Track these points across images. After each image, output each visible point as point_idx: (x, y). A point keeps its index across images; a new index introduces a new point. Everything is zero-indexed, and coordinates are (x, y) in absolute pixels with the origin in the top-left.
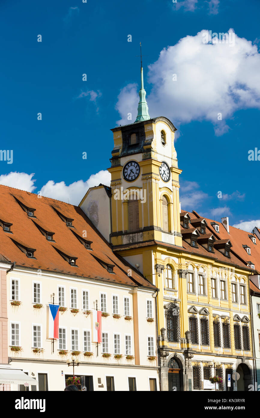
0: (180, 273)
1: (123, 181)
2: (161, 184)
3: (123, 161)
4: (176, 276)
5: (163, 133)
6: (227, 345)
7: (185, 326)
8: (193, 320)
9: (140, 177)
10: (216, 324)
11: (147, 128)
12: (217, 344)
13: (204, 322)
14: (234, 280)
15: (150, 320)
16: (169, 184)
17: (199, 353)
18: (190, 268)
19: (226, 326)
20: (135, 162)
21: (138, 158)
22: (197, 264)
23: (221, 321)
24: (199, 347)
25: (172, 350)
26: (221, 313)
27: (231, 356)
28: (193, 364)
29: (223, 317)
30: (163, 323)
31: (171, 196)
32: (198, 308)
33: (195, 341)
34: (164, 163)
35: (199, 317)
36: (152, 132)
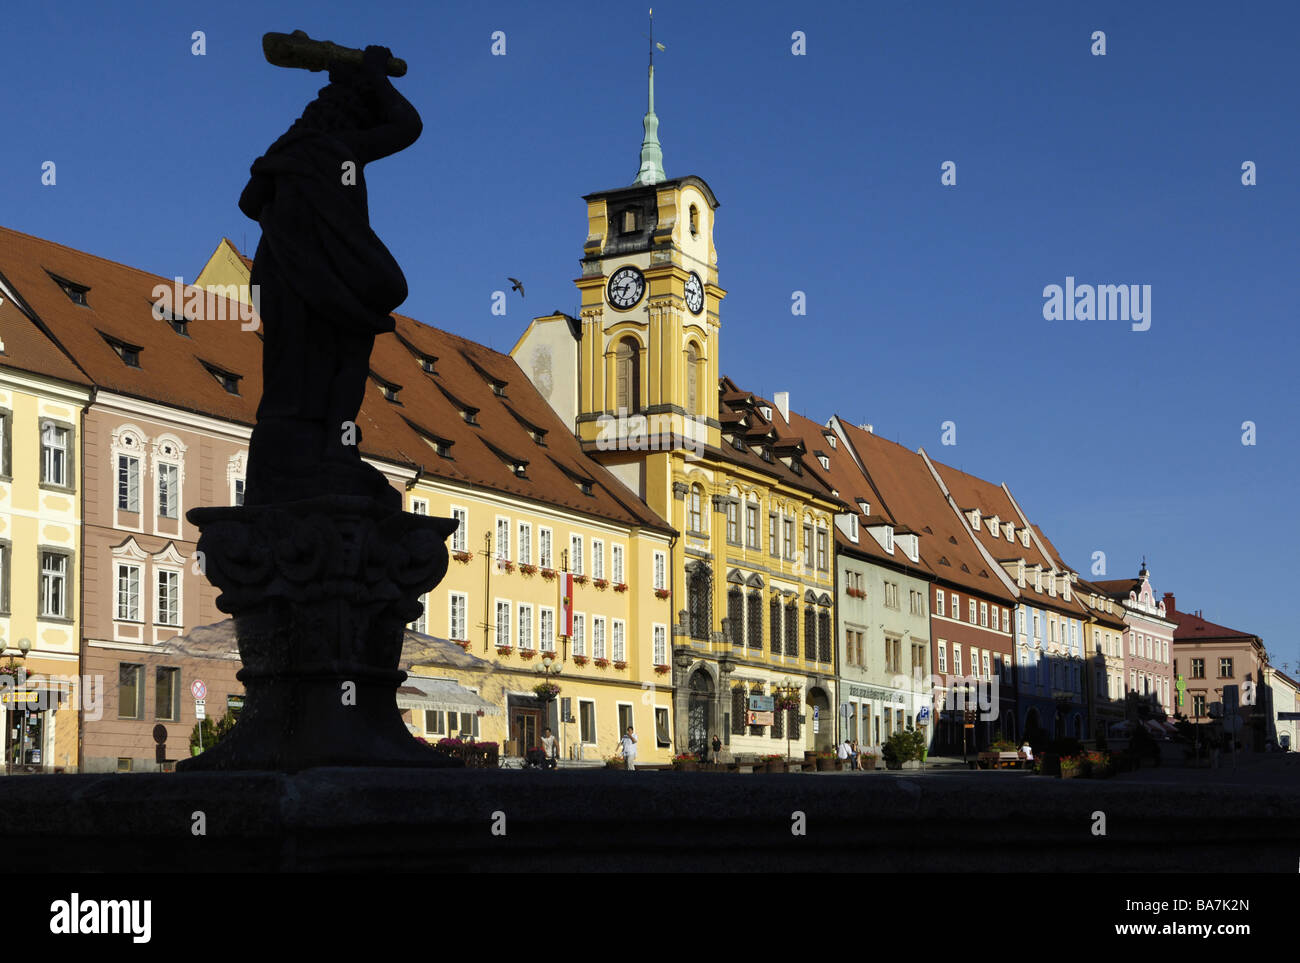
0: (716, 502)
1: (606, 308)
2: (688, 318)
3: (609, 267)
4: (709, 506)
5: (693, 208)
6: (792, 651)
7: (720, 608)
8: (734, 596)
9: (644, 303)
10: (775, 605)
11: (663, 199)
12: (775, 648)
13: (755, 600)
14: (807, 520)
15: (661, 595)
16: (701, 320)
17: (744, 663)
18: (734, 492)
19: (791, 610)
20: (634, 269)
21: (642, 261)
22: (745, 485)
23: (783, 601)
24: (745, 652)
25: (697, 654)
26: (783, 586)
27: (797, 672)
28: (733, 684)
29: (787, 593)
30: (683, 601)
31: (704, 345)
32: (746, 574)
33: (738, 642)
34: (694, 274)
35: (745, 590)
36: (672, 207)
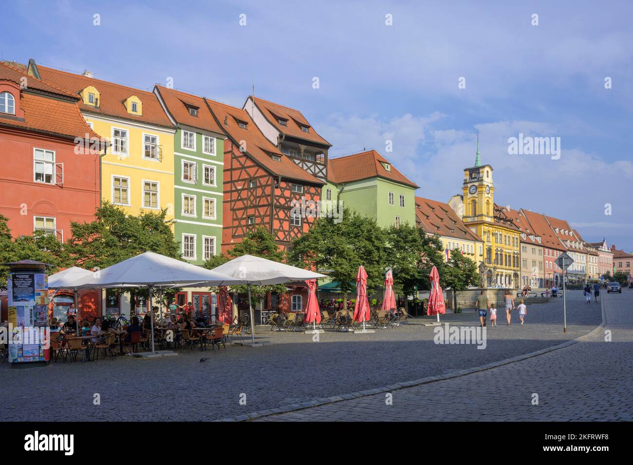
0: (493, 234)
1: (469, 194)
2: (486, 195)
3: (469, 185)
4: (491, 235)
5: (488, 172)
6: (510, 265)
7: (494, 257)
8: (497, 254)
9: (477, 193)
10: (506, 256)
11: (481, 170)
12: (506, 265)
13: (501, 255)
14: (513, 236)
15: (481, 255)
16: (489, 195)
17: (499, 268)
18: (497, 232)
19: (510, 256)
20: (475, 186)
21: (477, 184)
22: (499, 230)
23: (508, 254)
24: (499, 266)
25: (489, 267)
26: (508, 251)
27: (511, 270)
28: (496, 273)
29: (509, 253)
30: (485, 256)
31: (490, 201)
32: (499, 249)
33: (498, 264)
34: (488, 186)
35: (499, 253)
36: (483, 172)
